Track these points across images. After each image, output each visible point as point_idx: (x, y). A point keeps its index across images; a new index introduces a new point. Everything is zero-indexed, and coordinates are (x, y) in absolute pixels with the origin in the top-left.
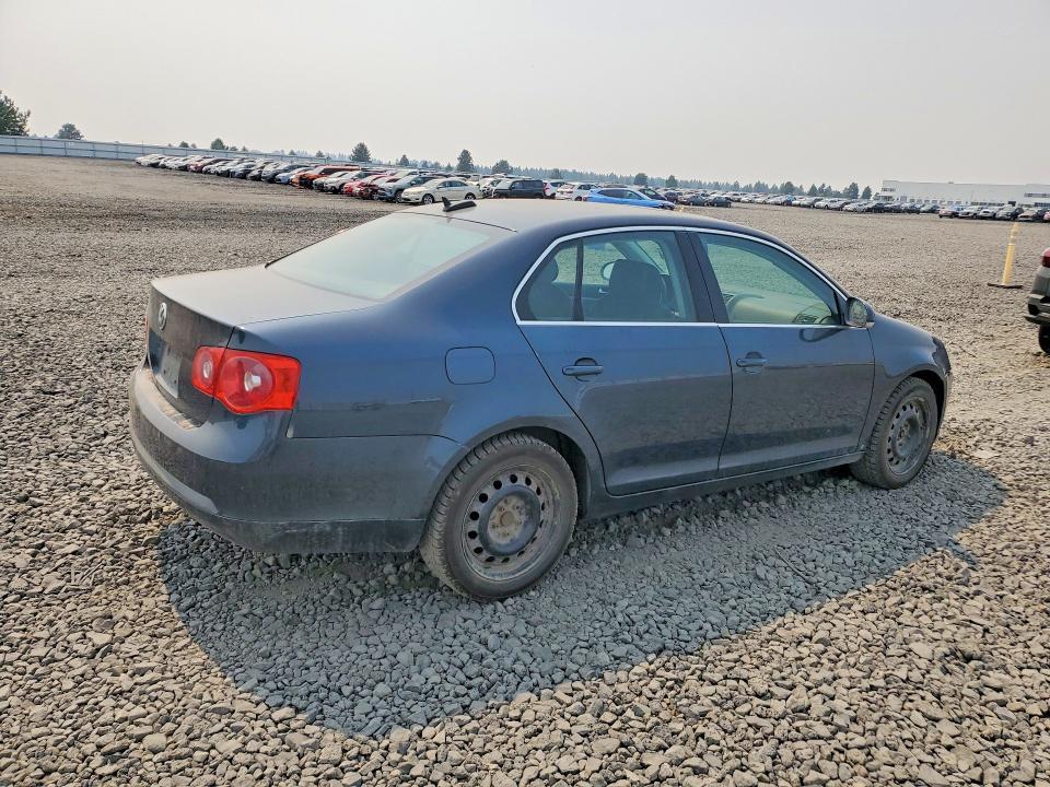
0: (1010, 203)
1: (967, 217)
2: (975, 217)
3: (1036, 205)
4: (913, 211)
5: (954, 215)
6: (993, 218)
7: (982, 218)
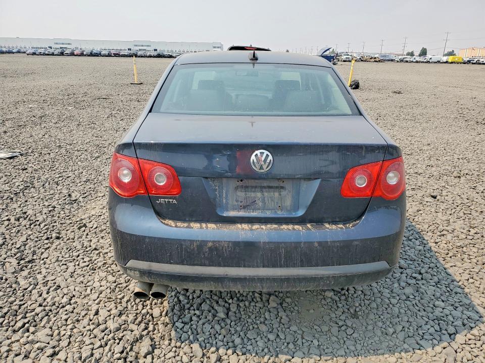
0: (49, 47)
1: (40, 54)
2: (44, 54)
3: (61, 48)
4: (10, 52)
5: (34, 54)
6: (53, 54)
7: (48, 55)
